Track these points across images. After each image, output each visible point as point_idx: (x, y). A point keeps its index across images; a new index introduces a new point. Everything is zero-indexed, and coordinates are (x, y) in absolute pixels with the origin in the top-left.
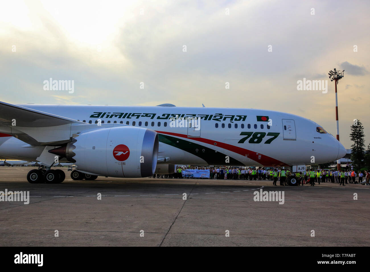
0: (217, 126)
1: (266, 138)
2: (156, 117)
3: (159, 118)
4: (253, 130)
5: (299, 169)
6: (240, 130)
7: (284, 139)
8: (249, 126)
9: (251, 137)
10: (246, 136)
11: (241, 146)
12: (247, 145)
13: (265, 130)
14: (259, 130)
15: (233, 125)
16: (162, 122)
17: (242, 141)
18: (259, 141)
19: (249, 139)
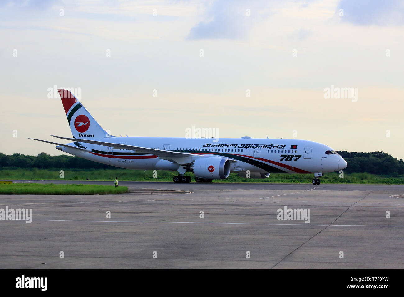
0: (269, 151)
1: (294, 158)
2: (237, 146)
3: (239, 147)
4: (287, 154)
5: (318, 175)
6: (281, 154)
7: (304, 159)
8: (286, 152)
9: (286, 157)
10: (284, 157)
11: (281, 162)
12: (284, 162)
13: (294, 154)
14: (290, 153)
15: (277, 151)
16: (240, 149)
17: (282, 160)
18: (291, 160)
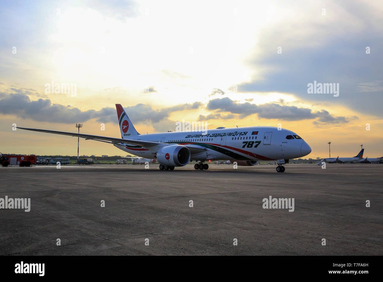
0: (233, 139)
1: (254, 145)
2: (209, 136)
3: (210, 136)
4: (248, 140)
5: (281, 162)
6: (243, 141)
7: (264, 145)
8: (247, 138)
9: (248, 144)
10: (245, 144)
11: (243, 149)
12: (246, 149)
13: (254, 140)
14: (251, 140)
15: (240, 138)
16: (211, 138)
17: (244, 147)
18: (251, 147)
19: (247, 145)
